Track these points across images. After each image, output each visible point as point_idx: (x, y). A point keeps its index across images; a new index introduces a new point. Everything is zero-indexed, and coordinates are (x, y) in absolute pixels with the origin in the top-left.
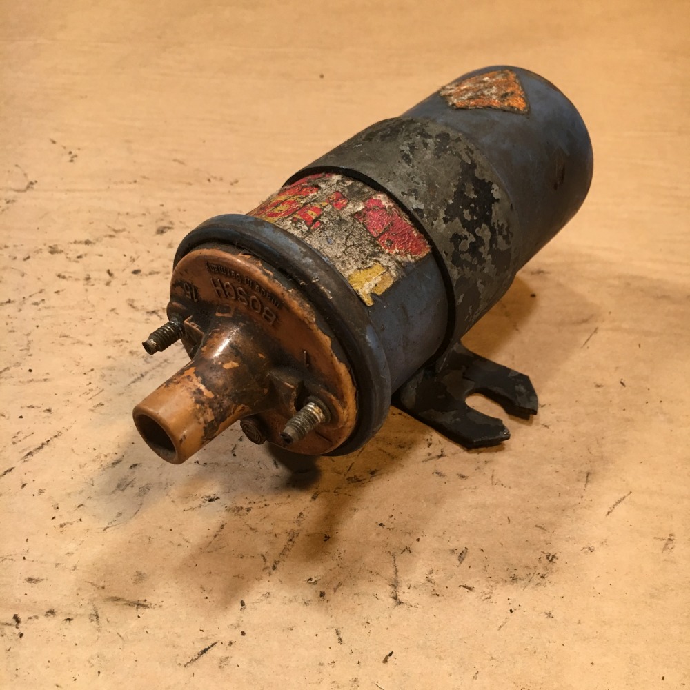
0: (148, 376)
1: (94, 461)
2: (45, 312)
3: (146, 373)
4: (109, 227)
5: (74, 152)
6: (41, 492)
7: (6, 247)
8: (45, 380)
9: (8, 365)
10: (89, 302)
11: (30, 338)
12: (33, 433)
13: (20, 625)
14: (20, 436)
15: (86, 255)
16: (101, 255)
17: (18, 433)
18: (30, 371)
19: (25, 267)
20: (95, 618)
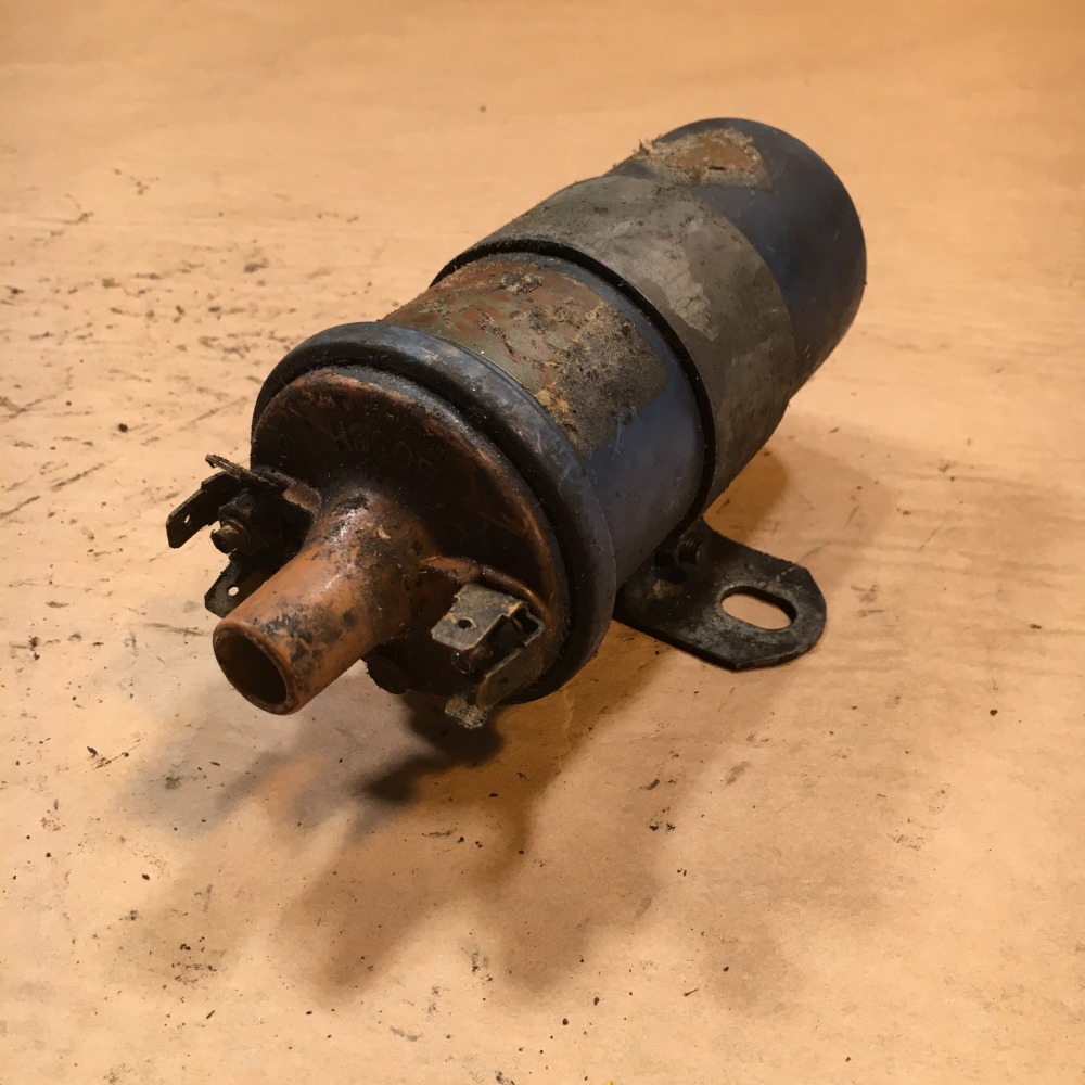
0: (220, 413)
1: (143, 493)
2: (91, 347)
3: (217, 410)
4: (183, 262)
5: (144, 183)
6: (73, 521)
7: (47, 280)
8: (87, 413)
9: (41, 398)
10: (150, 338)
11: (71, 372)
12: (67, 465)
13: (36, 648)
14: (51, 467)
15: (150, 290)
16: (170, 291)
17: (48, 464)
18: (69, 403)
19: (69, 300)
20: (131, 643)
